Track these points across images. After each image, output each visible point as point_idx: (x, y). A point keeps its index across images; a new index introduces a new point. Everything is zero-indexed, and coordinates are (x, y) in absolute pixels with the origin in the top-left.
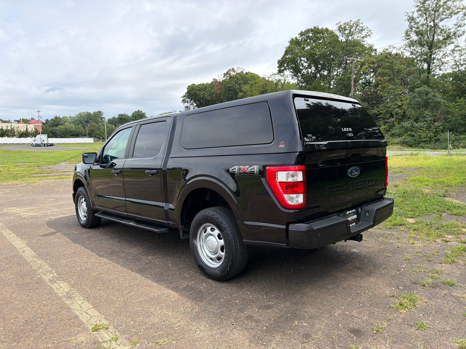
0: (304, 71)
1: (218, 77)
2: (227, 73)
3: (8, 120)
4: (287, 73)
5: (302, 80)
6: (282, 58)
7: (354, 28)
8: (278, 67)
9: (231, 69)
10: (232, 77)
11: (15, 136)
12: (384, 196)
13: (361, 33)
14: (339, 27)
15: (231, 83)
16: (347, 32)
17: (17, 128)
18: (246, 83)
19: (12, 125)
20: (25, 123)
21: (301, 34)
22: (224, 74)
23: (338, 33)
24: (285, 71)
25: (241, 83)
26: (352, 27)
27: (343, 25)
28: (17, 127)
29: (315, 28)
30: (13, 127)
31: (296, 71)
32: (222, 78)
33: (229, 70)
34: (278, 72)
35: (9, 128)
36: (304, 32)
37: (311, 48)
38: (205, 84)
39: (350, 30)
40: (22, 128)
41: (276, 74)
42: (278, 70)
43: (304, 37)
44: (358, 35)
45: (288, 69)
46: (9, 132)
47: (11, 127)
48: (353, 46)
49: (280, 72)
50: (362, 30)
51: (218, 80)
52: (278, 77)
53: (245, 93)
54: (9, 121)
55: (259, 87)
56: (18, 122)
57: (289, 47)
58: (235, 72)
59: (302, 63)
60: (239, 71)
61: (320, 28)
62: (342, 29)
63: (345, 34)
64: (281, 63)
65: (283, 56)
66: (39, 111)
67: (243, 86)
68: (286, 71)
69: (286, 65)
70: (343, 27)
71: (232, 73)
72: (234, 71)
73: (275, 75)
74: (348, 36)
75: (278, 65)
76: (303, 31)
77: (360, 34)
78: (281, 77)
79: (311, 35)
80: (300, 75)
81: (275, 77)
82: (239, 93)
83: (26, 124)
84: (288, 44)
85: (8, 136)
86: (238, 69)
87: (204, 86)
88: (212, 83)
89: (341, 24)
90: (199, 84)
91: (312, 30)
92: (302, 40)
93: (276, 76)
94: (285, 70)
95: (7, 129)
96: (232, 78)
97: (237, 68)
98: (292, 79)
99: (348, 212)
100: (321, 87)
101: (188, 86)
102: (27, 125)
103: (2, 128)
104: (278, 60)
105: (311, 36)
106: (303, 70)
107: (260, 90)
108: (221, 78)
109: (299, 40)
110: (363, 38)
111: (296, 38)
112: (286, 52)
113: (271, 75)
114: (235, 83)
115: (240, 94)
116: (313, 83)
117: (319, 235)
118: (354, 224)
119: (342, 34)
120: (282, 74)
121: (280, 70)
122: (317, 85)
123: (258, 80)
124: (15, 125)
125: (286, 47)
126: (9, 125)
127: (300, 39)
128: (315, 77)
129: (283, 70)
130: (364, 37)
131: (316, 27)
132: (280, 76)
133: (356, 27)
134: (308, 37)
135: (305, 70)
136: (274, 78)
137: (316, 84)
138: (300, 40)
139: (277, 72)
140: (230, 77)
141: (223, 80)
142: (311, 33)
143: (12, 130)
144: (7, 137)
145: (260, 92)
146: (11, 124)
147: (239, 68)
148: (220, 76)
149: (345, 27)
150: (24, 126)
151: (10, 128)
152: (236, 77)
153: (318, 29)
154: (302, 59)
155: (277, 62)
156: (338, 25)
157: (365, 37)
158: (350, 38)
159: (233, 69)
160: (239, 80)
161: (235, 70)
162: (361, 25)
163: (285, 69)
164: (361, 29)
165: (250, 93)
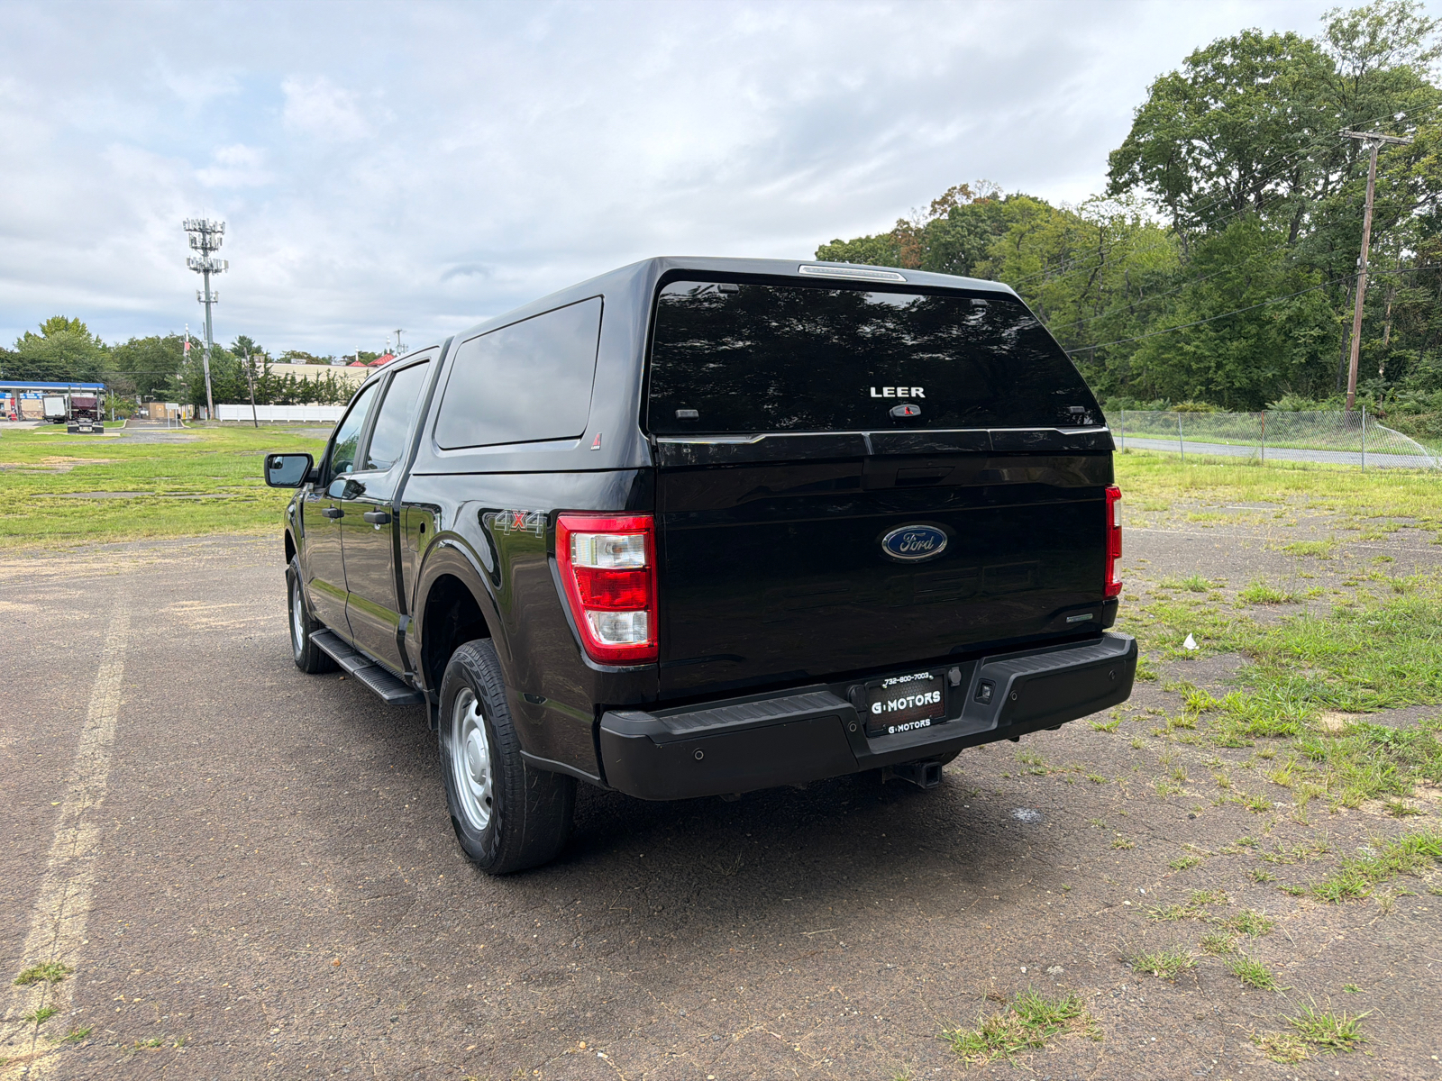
0: (1202, 184)
1: (911, 213)
2: (944, 201)
3: (327, 357)
4: (1140, 192)
5: (1193, 214)
6: (1125, 145)
7: (1391, 25)
8: (1110, 174)
9: (958, 188)
10: (960, 211)
11: (337, 399)
12: (1104, 631)
13: (1417, 43)
14: (1332, 27)
15: (953, 233)
16: (1360, 42)
17: (341, 378)
18: (1001, 229)
19: (329, 370)
20: (366, 365)
21: (1195, 60)
22: (935, 203)
23: (1327, 47)
24: (1132, 185)
25: (986, 232)
26: (1380, 23)
27: (1347, 19)
28: (343, 375)
29: (1246, 35)
30: (331, 376)
31: (1174, 185)
32: (927, 218)
33: (949, 190)
34: (1110, 192)
35: (323, 379)
36: (1205, 52)
37: (1230, 107)
38: (873, 237)
39: (1373, 36)
40: (356, 379)
41: (1104, 199)
42: (1108, 185)
43: (1204, 70)
44: (1405, 51)
45: (1142, 179)
46: (322, 389)
47: (328, 375)
48: (1383, 90)
49: (1116, 189)
50: (1420, 31)
51: (913, 225)
52: (1111, 208)
53: (997, 260)
54: (330, 358)
55: (1045, 241)
56: (350, 361)
57: (1149, 108)
58: (968, 197)
59: (1194, 159)
60: (985, 193)
61: (1266, 36)
62: (1343, 34)
63: (1352, 50)
64: (1121, 162)
65: (1129, 137)
66: (399, 332)
67: (993, 238)
68: (1137, 186)
69: (1137, 168)
70: (1346, 25)
71: (962, 201)
72: (968, 195)
73: (1098, 203)
74: (1363, 56)
75: (1108, 169)
76: (1202, 49)
77: (1411, 47)
78: (1120, 208)
79: (1228, 60)
80: (1186, 198)
81: (1100, 208)
82: (976, 263)
83: (366, 368)
84: (1145, 98)
85: (321, 401)
86: (979, 185)
87: (867, 246)
88: (894, 232)
89: (1342, 17)
90: (853, 241)
91: (1234, 45)
92: (1195, 82)
93: (1104, 204)
94: (1132, 181)
95: (317, 381)
96: (959, 214)
97: (978, 181)
98: (1159, 213)
99: (893, 681)
100: (1258, 238)
101: (820, 247)
102: (368, 371)
103: (306, 379)
104: (1112, 150)
105: (1232, 65)
106: (1198, 183)
107: (1048, 252)
108: (921, 218)
109: (1186, 80)
110: (1424, 58)
111: (1175, 75)
112: (1140, 125)
113: (1085, 203)
114: (966, 233)
115: (981, 266)
116: (1230, 225)
117: (699, 755)
118: (928, 722)
119: (1342, 52)
120: (1123, 197)
121: (1117, 183)
122: (1244, 232)
123: (1042, 220)
124: (338, 370)
125: (1139, 107)
126: (323, 368)
127: (1188, 76)
128: (1240, 201)
129: (1127, 184)
130: (1427, 56)
131: (1249, 33)
132: (1115, 203)
133: (1399, 21)
134: (1219, 69)
135: (1206, 182)
136: (1097, 210)
137: (1239, 228)
138: (1190, 81)
139: (1106, 192)
140: (954, 213)
141: (929, 225)
142: (1230, 53)
143: (330, 384)
144: (316, 403)
145: (1046, 259)
146: (327, 367)
147: (984, 181)
148: (919, 211)
149: (1354, 26)
150: (360, 373)
151: (326, 378)
152: (974, 213)
153: (1257, 39)
154: (1196, 142)
155: (1108, 158)
156: (1330, 21)
157: (1432, 55)
158: (1373, 63)
159: (964, 190)
160: (983, 221)
161: (969, 189)
162: (1417, 13)
163: (1135, 180)
164: (1416, 26)
165: (1012, 264)
